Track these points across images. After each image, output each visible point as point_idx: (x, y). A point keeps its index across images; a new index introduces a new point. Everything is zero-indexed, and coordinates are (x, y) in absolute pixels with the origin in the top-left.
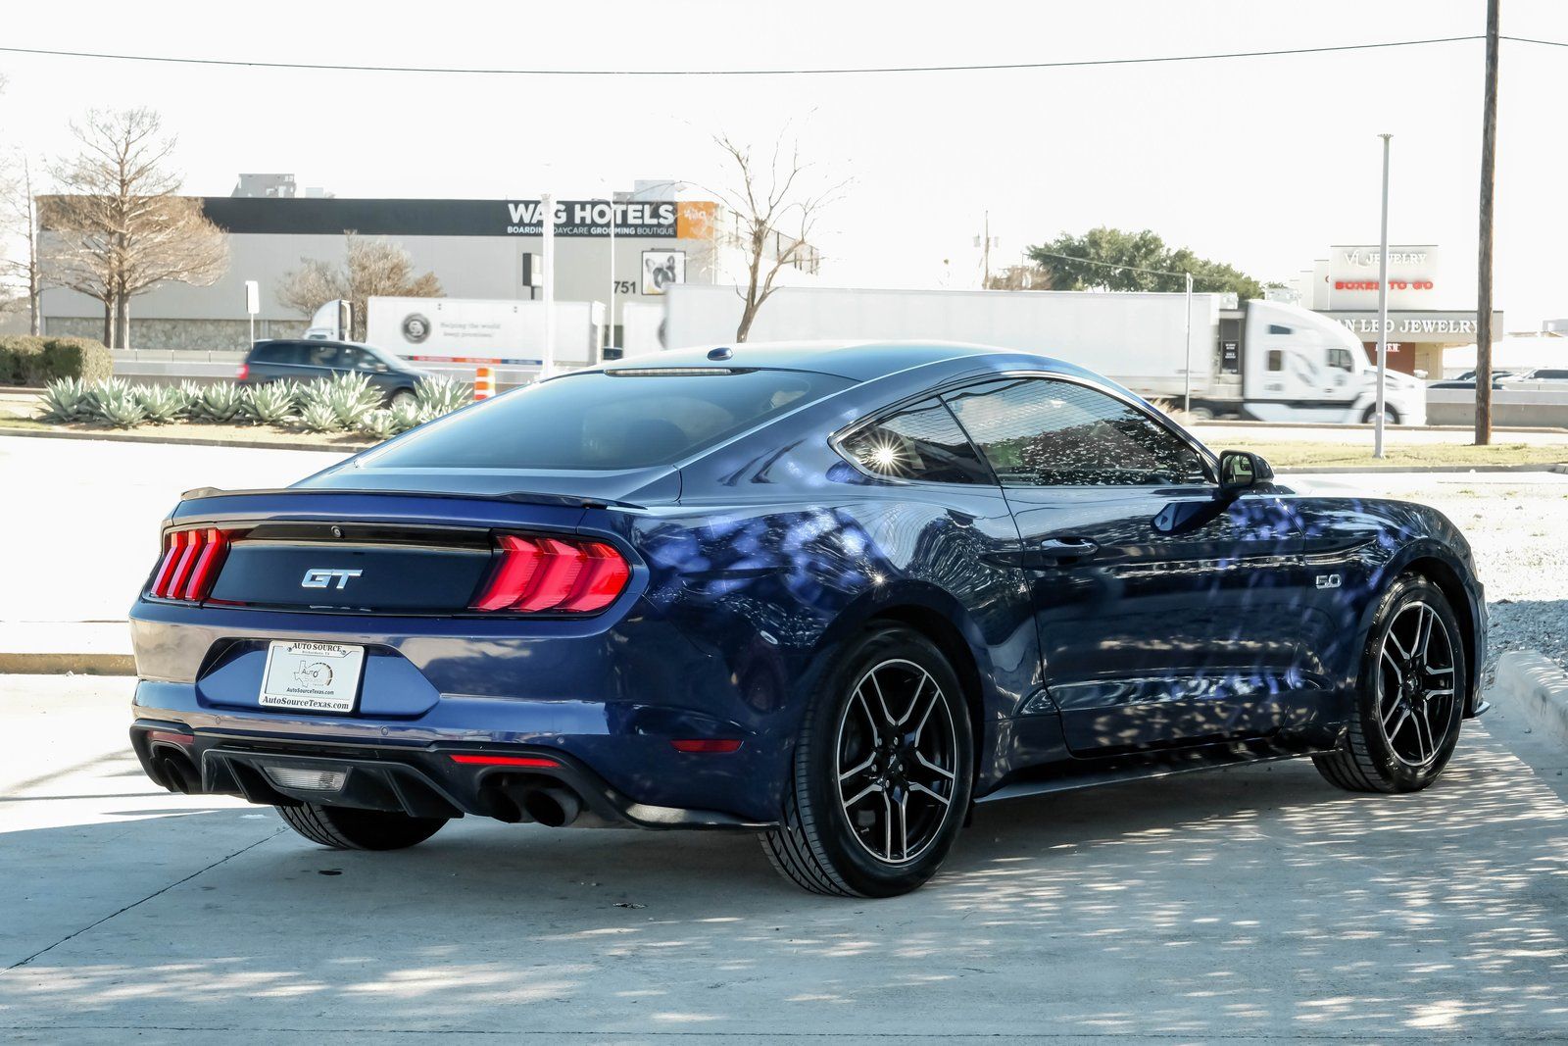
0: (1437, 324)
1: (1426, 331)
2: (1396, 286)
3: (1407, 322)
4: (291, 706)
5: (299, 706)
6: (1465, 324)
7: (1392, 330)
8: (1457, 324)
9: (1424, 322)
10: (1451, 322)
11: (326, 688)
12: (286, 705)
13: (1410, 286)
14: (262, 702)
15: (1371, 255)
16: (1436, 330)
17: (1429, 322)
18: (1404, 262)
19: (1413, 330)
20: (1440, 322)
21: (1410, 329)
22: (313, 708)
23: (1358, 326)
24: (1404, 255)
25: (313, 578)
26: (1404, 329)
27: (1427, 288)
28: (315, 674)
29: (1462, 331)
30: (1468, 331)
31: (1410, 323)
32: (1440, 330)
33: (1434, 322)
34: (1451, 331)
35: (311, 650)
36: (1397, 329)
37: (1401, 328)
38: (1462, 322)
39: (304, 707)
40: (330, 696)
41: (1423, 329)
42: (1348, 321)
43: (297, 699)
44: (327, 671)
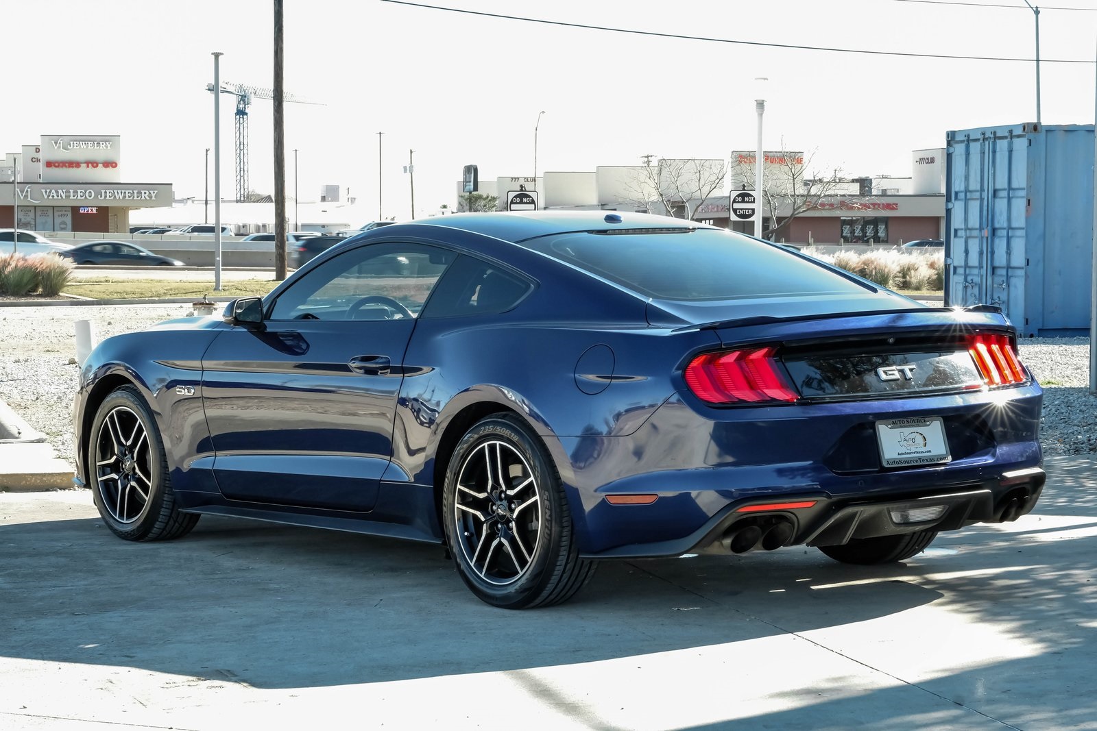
0: (125, 193)
1: (117, 198)
2: (90, 165)
3: (103, 191)
6: (145, 193)
7: (93, 197)
8: (139, 193)
9: (116, 191)
10: (135, 192)
11: (924, 449)
13: (100, 165)
14: (885, 465)
15: (72, 143)
16: (125, 197)
17: (119, 191)
18: (96, 147)
19: (108, 198)
20: (127, 192)
21: (106, 197)
23: (68, 194)
24: (95, 143)
26: (101, 197)
27: (113, 167)
28: (913, 440)
29: (143, 198)
30: (148, 198)
31: (106, 192)
32: (127, 198)
33: (123, 191)
34: (135, 198)
36: (96, 196)
37: (99, 196)
38: (143, 192)
40: (929, 453)
41: (115, 197)
42: (60, 191)
44: (921, 437)
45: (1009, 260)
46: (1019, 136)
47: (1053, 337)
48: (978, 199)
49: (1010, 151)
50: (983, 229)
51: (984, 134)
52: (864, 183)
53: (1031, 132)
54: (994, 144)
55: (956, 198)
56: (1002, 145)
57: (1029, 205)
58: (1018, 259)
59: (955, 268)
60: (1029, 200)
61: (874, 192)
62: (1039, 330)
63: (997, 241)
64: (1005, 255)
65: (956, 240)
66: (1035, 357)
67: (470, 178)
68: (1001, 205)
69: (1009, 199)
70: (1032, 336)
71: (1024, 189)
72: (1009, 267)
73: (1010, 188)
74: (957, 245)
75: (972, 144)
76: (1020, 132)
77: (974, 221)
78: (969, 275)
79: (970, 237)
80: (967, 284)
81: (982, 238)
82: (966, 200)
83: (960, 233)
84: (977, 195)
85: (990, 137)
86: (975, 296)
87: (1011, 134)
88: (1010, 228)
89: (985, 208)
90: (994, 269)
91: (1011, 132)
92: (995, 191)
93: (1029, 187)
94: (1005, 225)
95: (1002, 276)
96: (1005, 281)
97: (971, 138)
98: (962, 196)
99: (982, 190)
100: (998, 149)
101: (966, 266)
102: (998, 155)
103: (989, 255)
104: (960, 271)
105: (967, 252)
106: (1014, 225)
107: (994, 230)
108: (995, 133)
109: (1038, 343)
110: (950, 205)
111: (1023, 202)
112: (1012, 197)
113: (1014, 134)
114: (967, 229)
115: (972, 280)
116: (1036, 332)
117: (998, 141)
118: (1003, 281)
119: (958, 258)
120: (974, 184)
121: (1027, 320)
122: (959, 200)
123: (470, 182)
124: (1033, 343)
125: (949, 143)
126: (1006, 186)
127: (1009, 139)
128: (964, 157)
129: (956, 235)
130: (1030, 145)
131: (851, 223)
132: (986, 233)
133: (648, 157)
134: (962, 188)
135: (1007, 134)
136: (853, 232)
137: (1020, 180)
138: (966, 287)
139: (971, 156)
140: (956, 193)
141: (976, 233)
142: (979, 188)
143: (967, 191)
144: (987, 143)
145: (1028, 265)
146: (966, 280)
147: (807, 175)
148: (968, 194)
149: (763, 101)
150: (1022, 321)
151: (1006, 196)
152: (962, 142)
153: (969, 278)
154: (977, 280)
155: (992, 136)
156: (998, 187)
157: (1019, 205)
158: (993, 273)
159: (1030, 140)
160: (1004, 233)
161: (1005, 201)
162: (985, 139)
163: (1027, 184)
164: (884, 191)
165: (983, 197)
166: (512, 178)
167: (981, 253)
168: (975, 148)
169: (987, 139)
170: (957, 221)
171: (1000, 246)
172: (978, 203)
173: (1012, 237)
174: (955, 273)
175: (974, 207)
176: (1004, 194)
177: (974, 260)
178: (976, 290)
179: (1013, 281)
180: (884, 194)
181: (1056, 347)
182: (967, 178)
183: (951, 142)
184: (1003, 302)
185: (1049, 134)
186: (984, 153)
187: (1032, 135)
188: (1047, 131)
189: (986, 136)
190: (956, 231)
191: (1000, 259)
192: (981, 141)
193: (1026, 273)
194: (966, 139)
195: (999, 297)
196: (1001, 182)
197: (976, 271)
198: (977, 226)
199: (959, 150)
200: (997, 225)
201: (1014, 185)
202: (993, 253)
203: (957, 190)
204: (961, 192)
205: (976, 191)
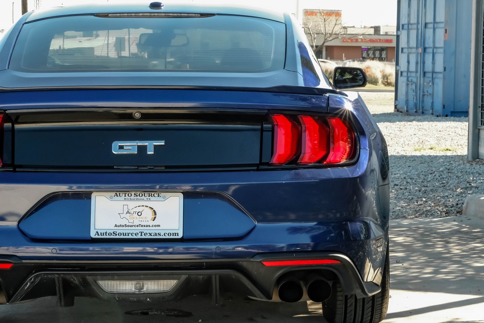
4: (122, 237)
5: (130, 237)
11: (151, 223)
12: (117, 237)
14: (93, 235)
22: (143, 237)
25: (121, 147)
28: (139, 214)
35: (133, 197)
39: (135, 237)
40: (157, 228)
43: (127, 232)
44: (151, 212)
45: (433, 68)
47: (460, 117)
48: (416, 29)
50: (419, 48)
52: (377, 28)
55: (403, 28)
57: (446, 33)
58: (439, 67)
59: (402, 72)
60: (446, 30)
62: (452, 112)
63: (427, 55)
64: (431, 64)
65: (403, 55)
66: (445, 130)
68: (429, 32)
69: (434, 29)
70: (447, 116)
71: (442, 23)
72: (433, 72)
73: (435, 22)
74: (403, 58)
77: (413, 43)
78: (410, 77)
79: (410, 53)
80: (409, 83)
81: (418, 53)
82: (409, 29)
83: (405, 50)
84: (415, 26)
86: (413, 90)
88: (434, 47)
89: (420, 35)
90: (425, 73)
92: (426, 24)
93: (446, 22)
94: (432, 45)
95: (429, 77)
96: (431, 81)
98: (406, 27)
99: (418, 23)
101: (408, 71)
103: (422, 64)
104: (405, 74)
105: (408, 62)
106: (437, 45)
107: (425, 49)
109: (450, 121)
110: (399, 33)
111: (443, 31)
112: (436, 28)
114: (409, 48)
115: (411, 80)
116: (449, 114)
118: (430, 81)
119: (403, 66)
120: (413, 20)
121: (444, 106)
122: (405, 30)
124: (447, 121)
126: (432, 21)
129: (402, 52)
131: (368, 50)
132: (420, 50)
134: (406, 22)
136: (368, 55)
137: (441, 17)
138: (407, 85)
140: (403, 25)
141: (414, 50)
142: (416, 22)
143: (409, 24)
145: (445, 70)
146: (408, 80)
148: (409, 26)
150: (441, 107)
151: (433, 27)
153: (410, 79)
154: (414, 80)
156: (428, 21)
157: (440, 33)
158: (424, 76)
160: (431, 50)
161: (432, 30)
163: (445, 19)
165: (418, 27)
167: (417, 63)
170: (403, 43)
171: (429, 58)
172: (415, 31)
173: (436, 53)
174: (401, 75)
175: (413, 33)
176: (431, 26)
177: (413, 68)
178: (414, 87)
179: (436, 81)
180: (386, 34)
181: (460, 123)
182: (409, 15)
184: (430, 94)
190: (402, 49)
191: (429, 67)
193: (444, 76)
195: (427, 91)
196: (430, 19)
197: (414, 74)
198: (415, 46)
200: (427, 46)
201: (438, 20)
202: (424, 63)
203: (403, 23)
204: (406, 24)
205: (415, 24)
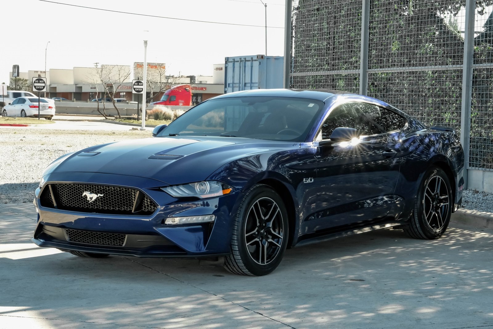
46: (255, 60)
48: (238, 87)
49: (252, 67)
51: (241, 59)
52: (192, 78)
53: (260, 59)
54: (245, 63)
55: (229, 86)
56: (248, 64)
61: (196, 83)
67: (16, 70)
71: (257, 83)
73: (251, 83)
75: (236, 63)
76: (255, 58)
82: (233, 87)
85: (243, 61)
87: (252, 59)
91: (252, 58)
92: (245, 84)
97: (235, 60)
98: (231, 85)
99: (240, 83)
100: (246, 66)
102: (247, 68)
108: (245, 59)
110: (226, 89)
112: (252, 87)
113: (254, 59)
117: (247, 62)
120: (237, 81)
122: (230, 87)
123: (16, 72)
125: (226, 63)
126: (250, 82)
127: (251, 62)
128: (232, 68)
130: (260, 64)
133: (97, 63)
134: (231, 82)
135: (250, 59)
137: (256, 79)
139: (235, 68)
142: (238, 82)
143: (233, 83)
144: (242, 63)
147: (167, 74)
148: (234, 85)
149: (147, 41)
151: (250, 86)
152: (231, 62)
155: (244, 60)
156: (246, 82)
159: (260, 62)
162: (241, 61)
163: (259, 81)
164: (201, 82)
166: (35, 71)
168: (237, 65)
169: (242, 61)
180: (201, 83)
182: (233, 77)
183: (227, 62)
185: (268, 59)
186: (241, 67)
187: (261, 60)
188: (267, 58)
189: (242, 60)
192: (240, 62)
194: (233, 61)
196: (248, 80)
199: (230, 65)
201: (253, 81)
203: (229, 83)
204: (231, 84)
205: (237, 83)
